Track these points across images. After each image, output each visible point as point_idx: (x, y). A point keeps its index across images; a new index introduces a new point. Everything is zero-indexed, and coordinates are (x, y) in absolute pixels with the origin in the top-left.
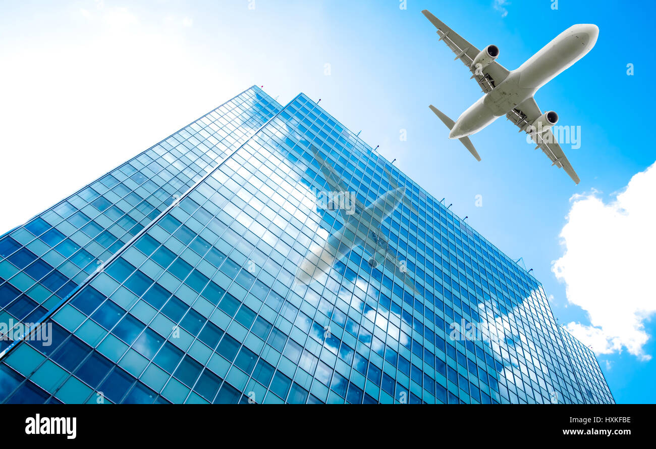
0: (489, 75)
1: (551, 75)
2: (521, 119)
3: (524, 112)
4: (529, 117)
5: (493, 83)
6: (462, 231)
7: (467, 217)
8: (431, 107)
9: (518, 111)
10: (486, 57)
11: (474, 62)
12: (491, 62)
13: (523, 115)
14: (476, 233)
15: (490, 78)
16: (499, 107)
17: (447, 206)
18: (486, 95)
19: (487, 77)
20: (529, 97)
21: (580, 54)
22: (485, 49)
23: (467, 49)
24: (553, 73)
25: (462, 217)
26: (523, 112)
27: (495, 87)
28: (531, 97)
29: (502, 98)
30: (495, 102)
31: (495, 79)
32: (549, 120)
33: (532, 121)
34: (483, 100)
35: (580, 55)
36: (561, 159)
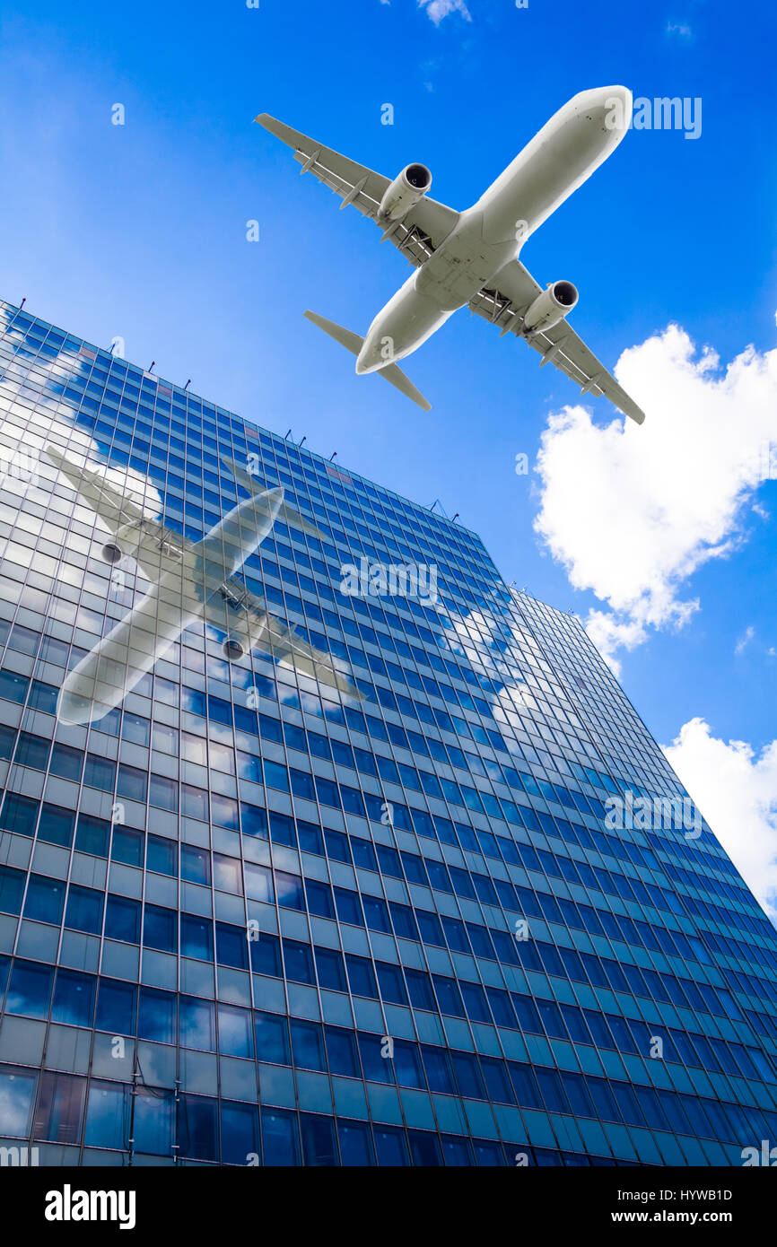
0: (418, 229)
1: (547, 206)
2: (499, 309)
3: (504, 293)
4: (517, 302)
5: (429, 244)
6: (331, 479)
7: (335, 454)
8: (309, 315)
9: (490, 293)
10: (406, 191)
11: (382, 207)
12: (418, 199)
13: (504, 300)
14: (355, 477)
15: (421, 234)
16: (450, 291)
17: (297, 442)
18: (419, 270)
19: (415, 232)
20: (508, 260)
21: (600, 152)
22: (400, 175)
23: (362, 182)
24: (551, 202)
25: (327, 456)
26: (501, 292)
27: (434, 250)
28: (513, 258)
29: (453, 270)
30: (439, 282)
31: (431, 234)
32: (559, 300)
33: (523, 310)
34: (415, 283)
35: (601, 154)
36: (598, 378)
